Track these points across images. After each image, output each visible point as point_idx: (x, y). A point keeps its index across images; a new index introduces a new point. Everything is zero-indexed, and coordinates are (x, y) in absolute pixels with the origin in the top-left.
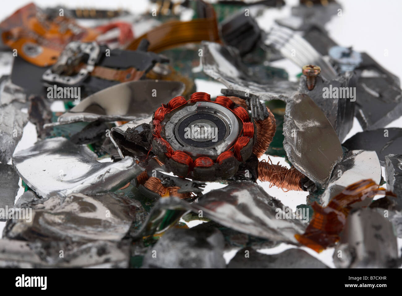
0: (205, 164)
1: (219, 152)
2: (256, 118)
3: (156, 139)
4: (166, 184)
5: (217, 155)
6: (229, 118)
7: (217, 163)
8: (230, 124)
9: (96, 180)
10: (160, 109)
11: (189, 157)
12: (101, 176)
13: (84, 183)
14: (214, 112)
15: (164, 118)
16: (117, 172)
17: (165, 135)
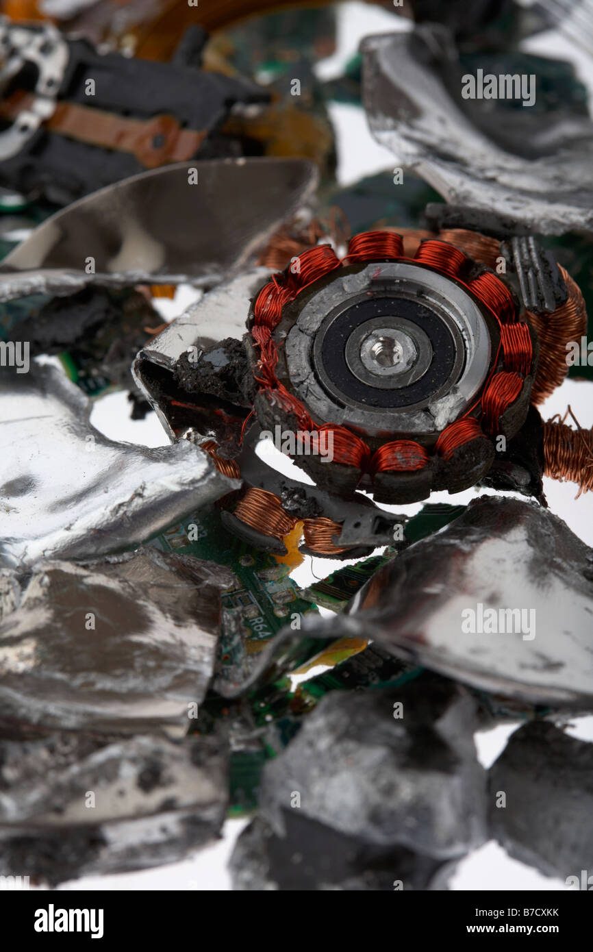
0: (407, 462)
1: (441, 422)
2: (535, 309)
3: (265, 394)
4: (295, 511)
5: (436, 431)
6: (462, 313)
7: (437, 456)
8: (465, 329)
9: (106, 518)
10: (268, 294)
11: (360, 442)
12: (121, 505)
13: (72, 527)
14: (417, 292)
15: (281, 318)
16: (165, 496)
17: (287, 371)
